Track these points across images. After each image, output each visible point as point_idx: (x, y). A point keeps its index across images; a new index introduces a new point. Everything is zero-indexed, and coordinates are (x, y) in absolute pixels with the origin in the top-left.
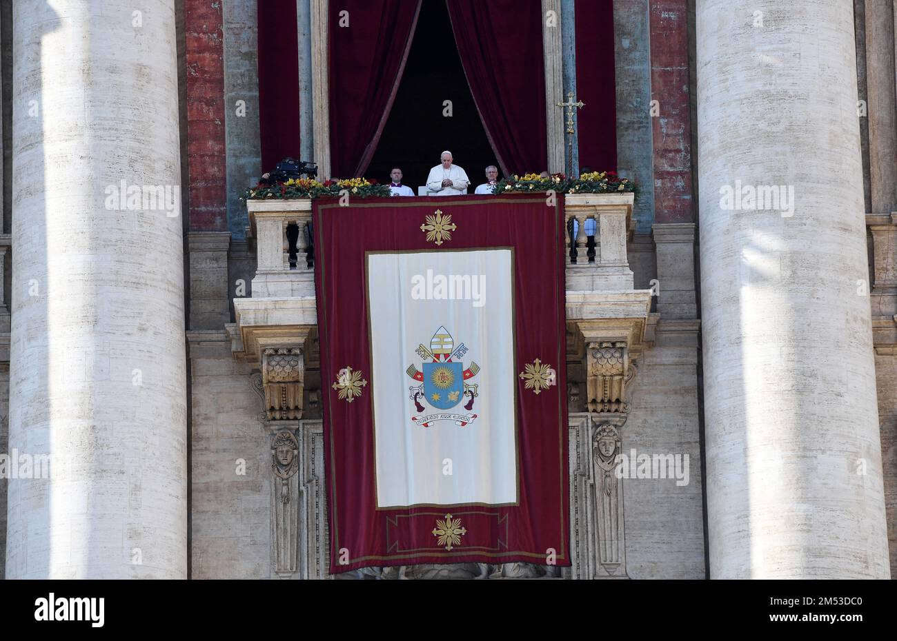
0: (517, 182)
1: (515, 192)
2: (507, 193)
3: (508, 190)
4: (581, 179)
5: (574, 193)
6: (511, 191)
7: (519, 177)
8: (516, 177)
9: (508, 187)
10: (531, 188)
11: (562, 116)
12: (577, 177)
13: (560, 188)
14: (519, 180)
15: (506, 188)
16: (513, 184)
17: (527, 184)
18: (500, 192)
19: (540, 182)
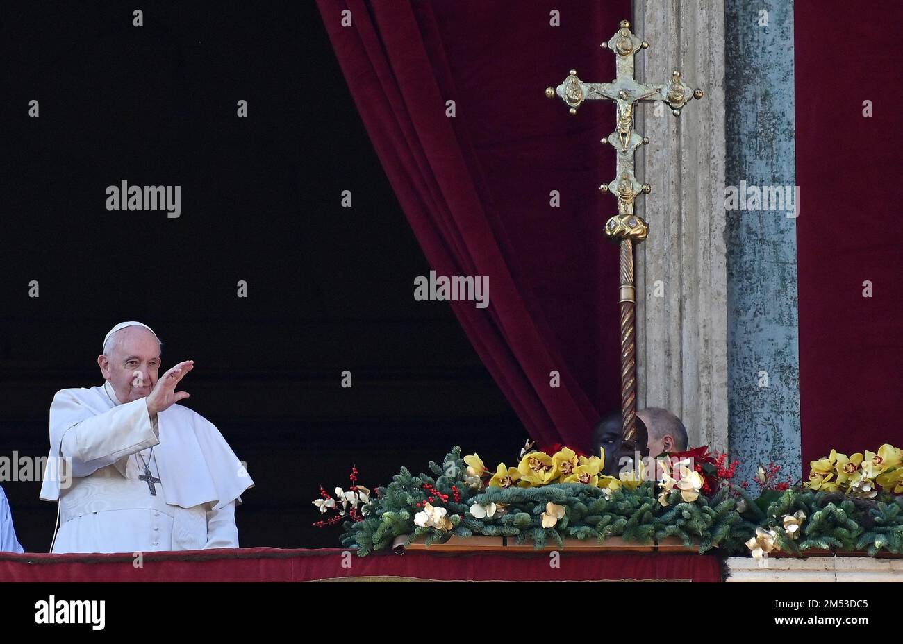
0: (473, 492)
1: (464, 542)
2: (426, 545)
3: (429, 531)
4: (815, 483)
5: (775, 554)
6: (445, 537)
7: (491, 467)
8: (474, 463)
9: (431, 515)
10: (548, 522)
11: (719, 152)
12: (792, 471)
13: (699, 526)
14: (486, 479)
15: (420, 519)
16: (455, 501)
17: (529, 503)
18: (389, 539)
19: (597, 494)
